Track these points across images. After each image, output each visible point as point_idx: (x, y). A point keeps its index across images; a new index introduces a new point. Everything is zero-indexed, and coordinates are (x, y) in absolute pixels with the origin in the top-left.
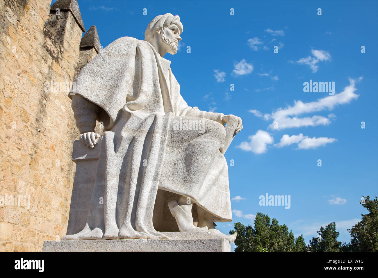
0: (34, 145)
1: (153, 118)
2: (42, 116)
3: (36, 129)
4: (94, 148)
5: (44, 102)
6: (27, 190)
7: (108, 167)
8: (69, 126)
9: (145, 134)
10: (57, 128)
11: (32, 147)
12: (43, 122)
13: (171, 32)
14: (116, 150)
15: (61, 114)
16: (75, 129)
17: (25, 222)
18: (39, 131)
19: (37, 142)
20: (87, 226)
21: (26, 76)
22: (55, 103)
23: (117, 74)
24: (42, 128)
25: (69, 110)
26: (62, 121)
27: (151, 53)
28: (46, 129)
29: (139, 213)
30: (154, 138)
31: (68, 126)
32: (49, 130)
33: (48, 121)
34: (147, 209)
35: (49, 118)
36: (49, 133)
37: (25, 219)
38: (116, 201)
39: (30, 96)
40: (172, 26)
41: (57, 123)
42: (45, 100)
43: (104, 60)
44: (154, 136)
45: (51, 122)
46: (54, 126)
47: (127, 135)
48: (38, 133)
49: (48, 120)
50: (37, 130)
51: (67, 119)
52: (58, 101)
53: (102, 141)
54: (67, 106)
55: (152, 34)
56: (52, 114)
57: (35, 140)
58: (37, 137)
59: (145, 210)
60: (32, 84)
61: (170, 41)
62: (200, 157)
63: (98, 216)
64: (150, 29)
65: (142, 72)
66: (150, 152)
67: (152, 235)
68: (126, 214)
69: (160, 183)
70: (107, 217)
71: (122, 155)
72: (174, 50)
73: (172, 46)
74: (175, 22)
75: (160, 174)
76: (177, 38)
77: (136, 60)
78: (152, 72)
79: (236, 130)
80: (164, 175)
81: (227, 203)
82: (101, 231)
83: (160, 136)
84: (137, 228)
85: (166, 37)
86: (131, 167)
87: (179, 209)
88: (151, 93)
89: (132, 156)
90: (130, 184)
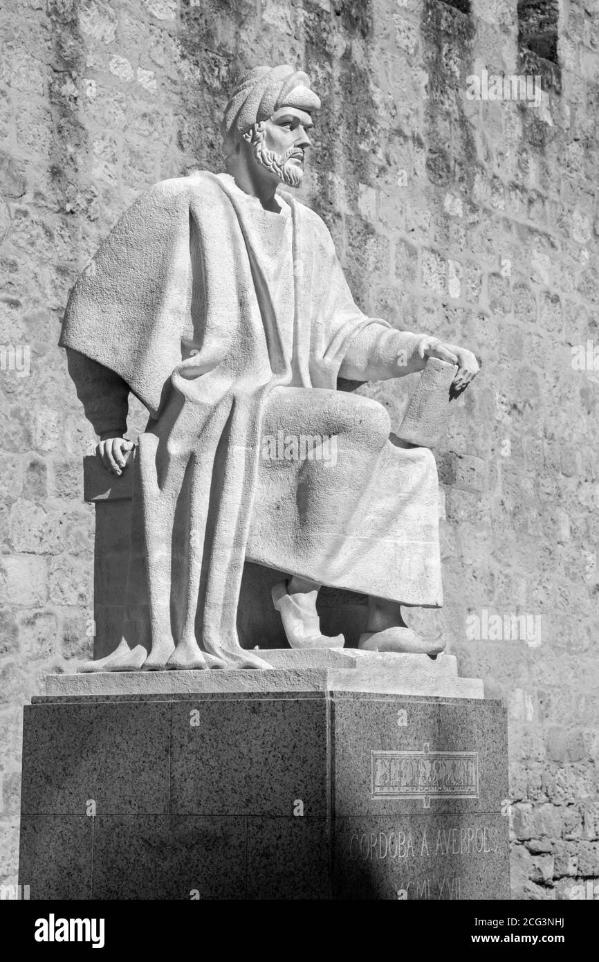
0: (62, 271)
1: (230, 405)
2: (71, 149)
3: (57, 208)
4: (122, 475)
5: (69, 89)
6: (68, 434)
7: (147, 523)
8: (185, 145)
9: (213, 445)
10: (135, 173)
11: (58, 282)
12: (76, 170)
13: (277, 131)
14: (161, 482)
15: (142, 106)
16: (212, 146)
17: (82, 544)
18: (72, 212)
19: (71, 257)
20: (124, 642)
22: (110, 73)
23: (152, 292)
24: (79, 196)
25: (175, 76)
26: (151, 134)
27: (227, 214)
28: (97, 193)
29: (207, 616)
30: (229, 457)
31: (181, 146)
32: (107, 191)
33: (96, 160)
34: (224, 606)
35: (98, 147)
36: (107, 205)
37: (80, 534)
38: (168, 590)
40: (279, 116)
41: (132, 152)
42: (68, 80)
43: (118, 259)
44: (230, 451)
45: (108, 161)
46: (124, 166)
47: (180, 448)
48: (69, 219)
49: (94, 156)
50: (62, 210)
51: (171, 119)
52: (124, 60)
53: (135, 461)
54: (161, 61)
55: (233, 142)
56: (107, 124)
57: (61, 251)
58: (67, 239)
59: (220, 608)
60: (10, 40)
61: (278, 158)
62: (322, 493)
63: (141, 621)
64: (227, 131)
65: (206, 278)
66: (223, 489)
67: (227, 659)
68: (186, 619)
69: (248, 550)
70: (154, 625)
71: (174, 493)
72: (291, 182)
73: (283, 172)
74: (286, 101)
75: (247, 531)
76: (299, 143)
77: (192, 245)
78: (232, 270)
79: (453, 385)
80: (256, 532)
81: (426, 568)
82: (145, 651)
83: (244, 448)
84: (206, 646)
85: (265, 151)
86: (190, 522)
87: (288, 602)
88: (236, 324)
89: (191, 497)
90: (189, 557)
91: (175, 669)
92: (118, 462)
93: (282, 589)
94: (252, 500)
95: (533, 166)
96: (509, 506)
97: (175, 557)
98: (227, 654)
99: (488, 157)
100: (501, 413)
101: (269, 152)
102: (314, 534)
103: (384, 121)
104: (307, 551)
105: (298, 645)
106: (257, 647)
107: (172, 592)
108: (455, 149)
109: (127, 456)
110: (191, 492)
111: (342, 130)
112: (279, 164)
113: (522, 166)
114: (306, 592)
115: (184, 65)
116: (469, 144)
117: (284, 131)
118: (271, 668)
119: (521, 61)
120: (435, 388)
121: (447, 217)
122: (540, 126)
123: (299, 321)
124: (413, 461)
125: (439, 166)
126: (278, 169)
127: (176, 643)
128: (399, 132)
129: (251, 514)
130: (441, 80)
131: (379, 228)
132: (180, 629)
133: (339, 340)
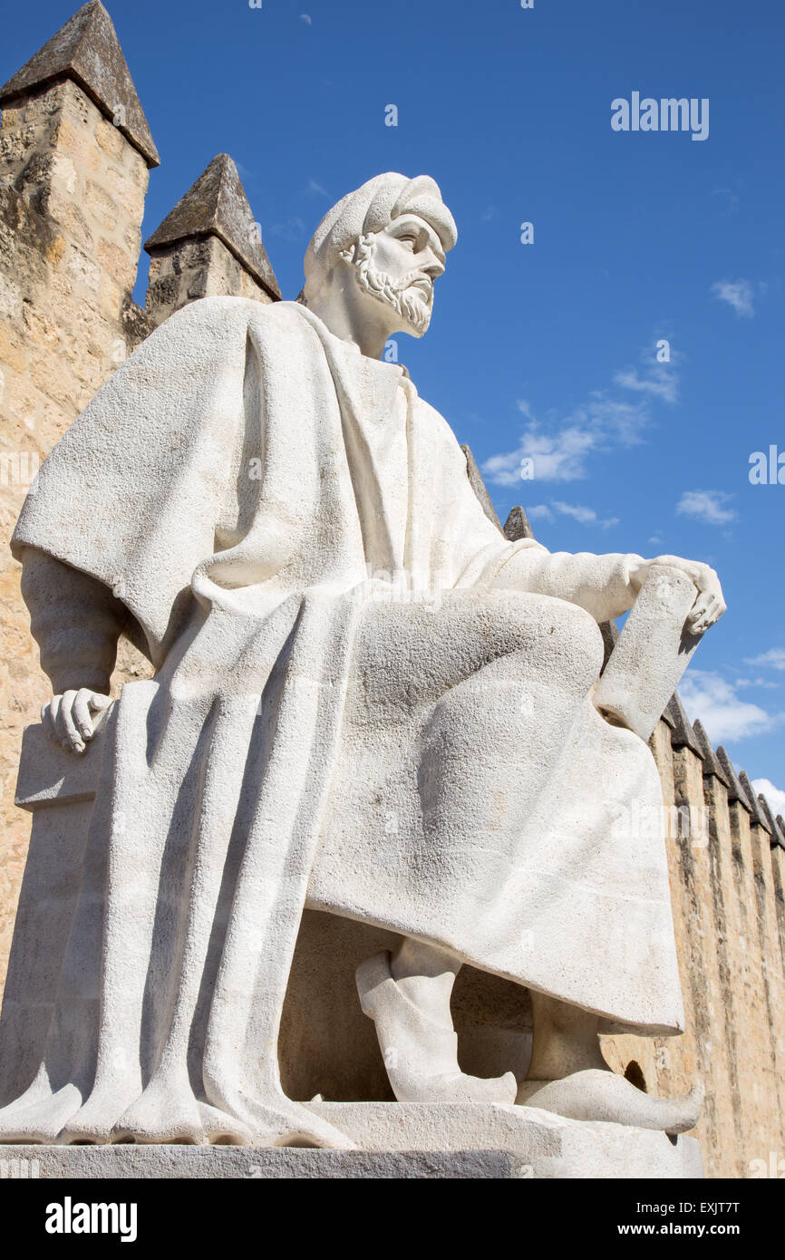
1: (296, 613)
4: (85, 751)
7: (116, 827)
9: (259, 683)
13: (396, 247)
14: (152, 754)
20: (43, 1074)
23: (172, 449)
27: (309, 345)
34: (256, 999)
38: (144, 967)
40: (397, 225)
43: (122, 403)
44: (289, 686)
47: (194, 691)
55: (324, 268)
59: (246, 1003)
61: (395, 283)
62: (474, 763)
63: (83, 1033)
64: (316, 251)
65: (267, 427)
66: (270, 757)
67: (253, 1121)
68: (171, 1027)
69: (314, 882)
70: (104, 1038)
71: (175, 774)
72: (412, 317)
73: (401, 301)
74: (409, 205)
75: (313, 844)
76: (427, 266)
77: (248, 386)
78: (311, 423)
79: (689, 623)
80: (331, 848)
81: (653, 950)
82: (79, 1097)
83: (317, 684)
84: (207, 1088)
85: (374, 272)
86: (200, 823)
87: (394, 996)
88: (311, 507)
89: (206, 777)
90: (191, 895)
91: (132, 1141)
92: (79, 728)
93: (379, 967)
94: (328, 782)
97: (165, 898)
98: (254, 1110)
101: (380, 273)
102: (454, 849)
104: (437, 885)
105: (412, 1094)
106: (318, 1098)
107: (150, 972)
109: (99, 718)
110: (207, 766)
112: (395, 288)
114: (431, 975)
117: (403, 246)
118: (354, 1147)
120: (665, 615)
123: (416, 526)
124: (623, 747)
126: (393, 296)
127: (146, 1080)
129: (322, 812)
132: (159, 1050)
133: (479, 565)
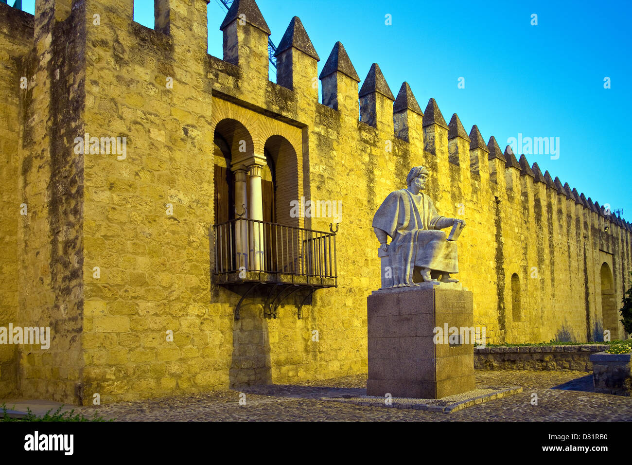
3: (369, 208)
5: (372, 185)
18: (373, 209)
21: (353, 172)
22: (381, 181)
29: (406, 277)
34: (410, 275)
35: (378, 196)
39: (360, 186)
42: (372, 183)
44: (410, 244)
52: (383, 179)
54: (391, 178)
60: (359, 176)
67: (411, 285)
77: (401, 203)
81: (455, 265)
85: (417, 183)
95: (475, 196)
96: (471, 265)
99: (465, 195)
100: (469, 247)
103: (441, 188)
108: (457, 193)
109: (387, 247)
111: (432, 190)
112: (420, 185)
113: (472, 196)
115: (397, 179)
116: (460, 192)
119: (471, 176)
121: (456, 207)
122: (476, 188)
123: (425, 217)
124: (452, 244)
125: (454, 197)
128: (445, 190)
130: (453, 179)
131: (440, 210)
